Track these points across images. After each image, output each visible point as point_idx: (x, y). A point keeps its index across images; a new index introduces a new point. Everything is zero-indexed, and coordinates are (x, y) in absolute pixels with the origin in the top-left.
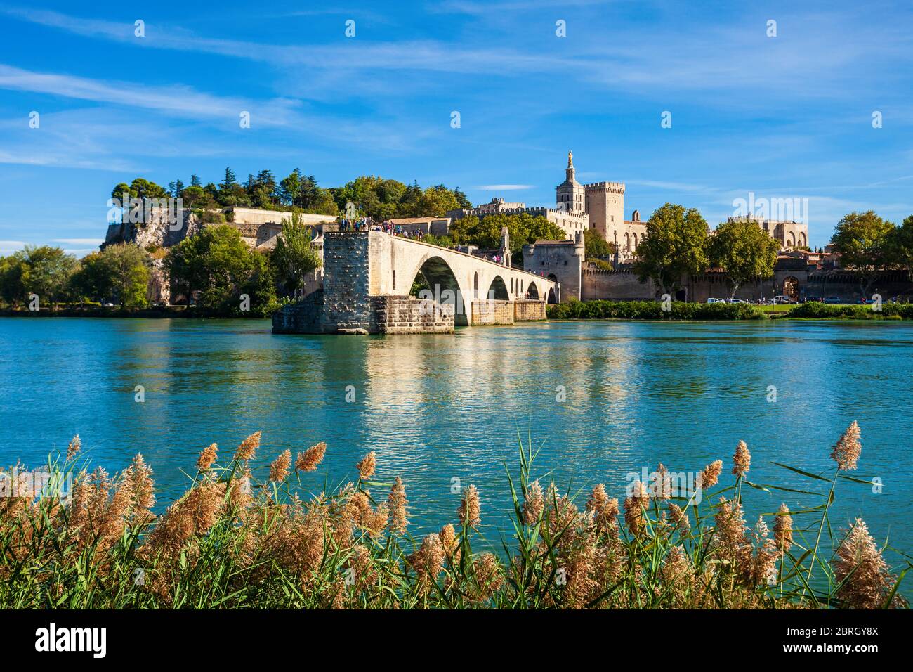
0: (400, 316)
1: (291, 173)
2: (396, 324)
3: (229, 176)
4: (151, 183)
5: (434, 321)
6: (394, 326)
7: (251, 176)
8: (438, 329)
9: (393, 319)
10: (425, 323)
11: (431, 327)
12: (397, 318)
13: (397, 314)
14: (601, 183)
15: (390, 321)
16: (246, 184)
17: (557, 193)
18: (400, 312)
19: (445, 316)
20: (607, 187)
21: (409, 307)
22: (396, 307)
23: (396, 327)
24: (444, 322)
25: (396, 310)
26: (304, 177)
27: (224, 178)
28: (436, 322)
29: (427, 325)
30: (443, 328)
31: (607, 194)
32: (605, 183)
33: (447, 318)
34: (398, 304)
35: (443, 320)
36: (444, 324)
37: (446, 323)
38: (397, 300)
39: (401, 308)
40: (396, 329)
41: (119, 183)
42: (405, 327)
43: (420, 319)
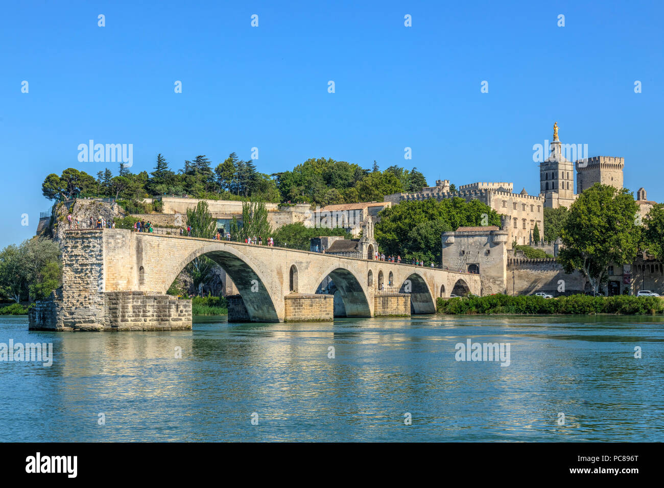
0: (134, 312)
1: (228, 158)
2: (129, 319)
3: (161, 163)
4: (83, 173)
5: (170, 316)
6: (128, 321)
7: (187, 162)
8: (174, 324)
9: (127, 314)
10: (160, 318)
11: (167, 322)
12: (131, 314)
13: (130, 309)
14: (595, 158)
15: (123, 316)
16: (182, 170)
17: (541, 171)
18: (134, 307)
19: (181, 312)
20: (602, 161)
21: (143, 302)
22: (129, 303)
23: (130, 322)
24: (180, 317)
25: (130, 305)
26: (241, 162)
27: (156, 166)
28: (173, 316)
29: (162, 320)
30: (180, 323)
31: (602, 170)
32: (599, 157)
33: (184, 313)
34: (131, 300)
35: (179, 316)
36: (181, 320)
37: (183, 318)
38: (131, 296)
39: (135, 303)
40: (130, 323)
41: (48, 174)
42: (139, 323)
43: (155, 314)
